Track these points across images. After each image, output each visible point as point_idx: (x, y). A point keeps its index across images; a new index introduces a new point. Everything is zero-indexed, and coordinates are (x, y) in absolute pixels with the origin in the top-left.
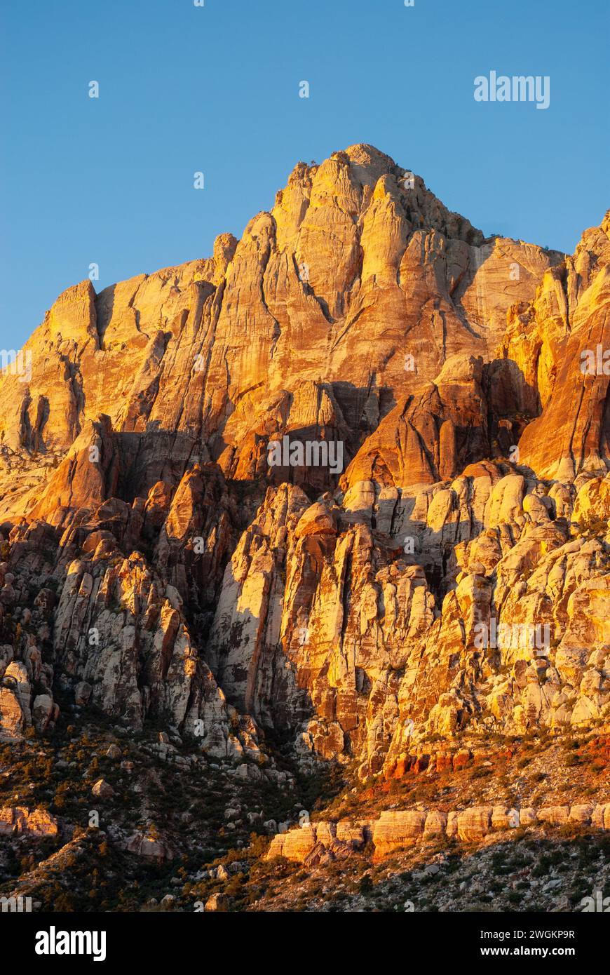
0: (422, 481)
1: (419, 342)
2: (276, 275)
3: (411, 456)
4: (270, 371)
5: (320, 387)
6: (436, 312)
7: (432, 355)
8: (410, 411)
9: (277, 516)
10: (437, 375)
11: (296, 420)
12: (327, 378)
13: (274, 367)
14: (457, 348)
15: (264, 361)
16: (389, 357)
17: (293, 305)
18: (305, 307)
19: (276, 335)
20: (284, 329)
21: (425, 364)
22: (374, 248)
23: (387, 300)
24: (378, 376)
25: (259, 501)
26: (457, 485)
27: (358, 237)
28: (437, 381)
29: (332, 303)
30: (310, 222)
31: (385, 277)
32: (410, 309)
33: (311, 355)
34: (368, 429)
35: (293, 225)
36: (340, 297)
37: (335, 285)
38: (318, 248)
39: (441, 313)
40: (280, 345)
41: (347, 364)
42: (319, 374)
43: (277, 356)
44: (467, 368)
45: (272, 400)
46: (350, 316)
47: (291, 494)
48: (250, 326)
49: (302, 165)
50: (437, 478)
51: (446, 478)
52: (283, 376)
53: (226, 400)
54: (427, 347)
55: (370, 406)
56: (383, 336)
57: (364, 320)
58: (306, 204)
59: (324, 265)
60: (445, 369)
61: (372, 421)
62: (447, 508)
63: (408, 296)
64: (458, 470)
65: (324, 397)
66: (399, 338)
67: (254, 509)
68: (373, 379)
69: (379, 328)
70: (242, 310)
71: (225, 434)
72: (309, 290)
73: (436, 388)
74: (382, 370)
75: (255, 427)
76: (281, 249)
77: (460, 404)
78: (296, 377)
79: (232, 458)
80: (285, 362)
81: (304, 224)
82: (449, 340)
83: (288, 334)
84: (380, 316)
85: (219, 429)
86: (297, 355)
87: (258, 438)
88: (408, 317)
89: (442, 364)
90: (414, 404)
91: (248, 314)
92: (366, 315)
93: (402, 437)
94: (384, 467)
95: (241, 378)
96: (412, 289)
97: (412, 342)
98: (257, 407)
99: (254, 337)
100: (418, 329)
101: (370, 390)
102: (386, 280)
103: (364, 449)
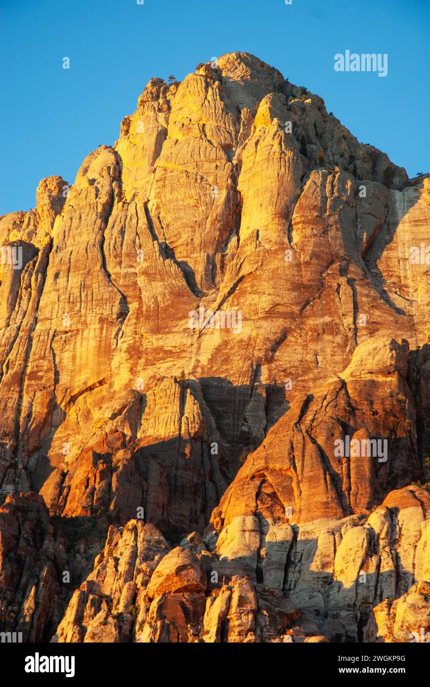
0: (326, 515)
1: (319, 321)
2: (122, 232)
3: (311, 479)
4: (114, 364)
5: (183, 384)
6: (343, 280)
7: (339, 339)
8: (309, 417)
9: (122, 568)
10: (345, 367)
11: (150, 432)
12: (193, 373)
13: (119, 358)
14: (373, 329)
15: (105, 351)
16: (279, 342)
17: (145, 273)
18: (163, 275)
19: (123, 314)
20: (133, 306)
21: (329, 351)
22: (256, 194)
23: (274, 264)
24: (264, 369)
25: (97, 546)
26: (376, 520)
27: (234, 178)
28: (345, 375)
29: (199, 270)
30: (168, 159)
31: (271, 232)
32: (307, 275)
33: (170, 341)
34: (251, 442)
35: (145, 163)
36: (210, 261)
37: (204, 245)
38: (179, 195)
39: (351, 282)
40: (128, 328)
41: (221, 353)
42: (184, 367)
43: (124, 344)
44: (386, 356)
45: (116, 405)
46: (224, 287)
47: (141, 535)
48: (86, 302)
49: (157, 83)
50: (347, 510)
51: (361, 510)
52: (132, 371)
53: (52, 405)
54: (332, 329)
55: (253, 410)
56: (271, 314)
57: (243, 293)
58: (163, 135)
59: (189, 217)
60: (356, 358)
61: (256, 432)
62: (362, 553)
63: (304, 258)
64: (376, 500)
65: (189, 399)
66: (292, 316)
67: (90, 559)
68: (256, 373)
69: (264, 302)
70: (75, 280)
71: (51, 453)
72: (167, 252)
73: (343, 384)
74: (270, 360)
75: (92, 442)
76: (128, 196)
77: (377, 407)
78: (150, 371)
79: (60, 486)
80: (135, 352)
81: (160, 162)
82: (363, 318)
83: (139, 313)
84: (265, 286)
85: (44, 444)
86: (152, 341)
87: (97, 457)
88: (305, 287)
89: (351, 352)
90: (313, 408)
91: (83, 287)
92: (246, 285)
93: (298, 453)
94: (274, 496)
95: (73, 374)
96: (310, 248)
97: (311, 322)
98: (96, 415)
99: (92, 318)
100: (318, 305)
101: (252, 388)
102: (274, 237)
103: (246, 471)
